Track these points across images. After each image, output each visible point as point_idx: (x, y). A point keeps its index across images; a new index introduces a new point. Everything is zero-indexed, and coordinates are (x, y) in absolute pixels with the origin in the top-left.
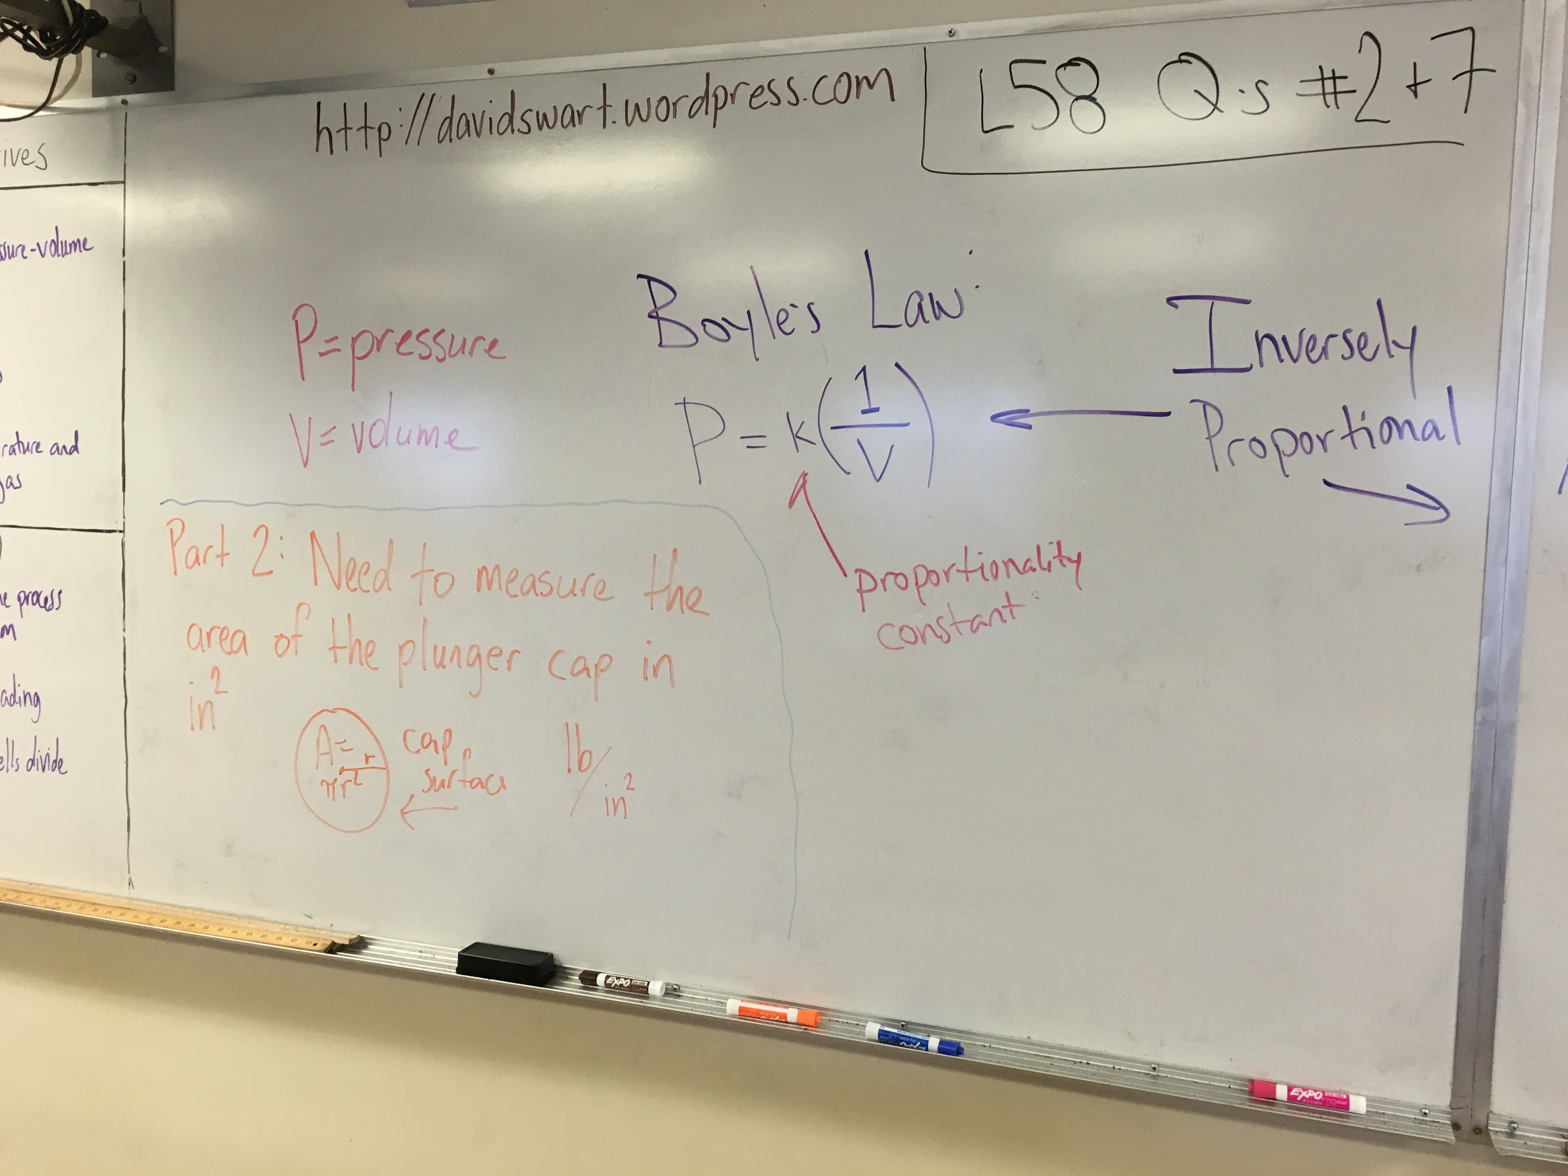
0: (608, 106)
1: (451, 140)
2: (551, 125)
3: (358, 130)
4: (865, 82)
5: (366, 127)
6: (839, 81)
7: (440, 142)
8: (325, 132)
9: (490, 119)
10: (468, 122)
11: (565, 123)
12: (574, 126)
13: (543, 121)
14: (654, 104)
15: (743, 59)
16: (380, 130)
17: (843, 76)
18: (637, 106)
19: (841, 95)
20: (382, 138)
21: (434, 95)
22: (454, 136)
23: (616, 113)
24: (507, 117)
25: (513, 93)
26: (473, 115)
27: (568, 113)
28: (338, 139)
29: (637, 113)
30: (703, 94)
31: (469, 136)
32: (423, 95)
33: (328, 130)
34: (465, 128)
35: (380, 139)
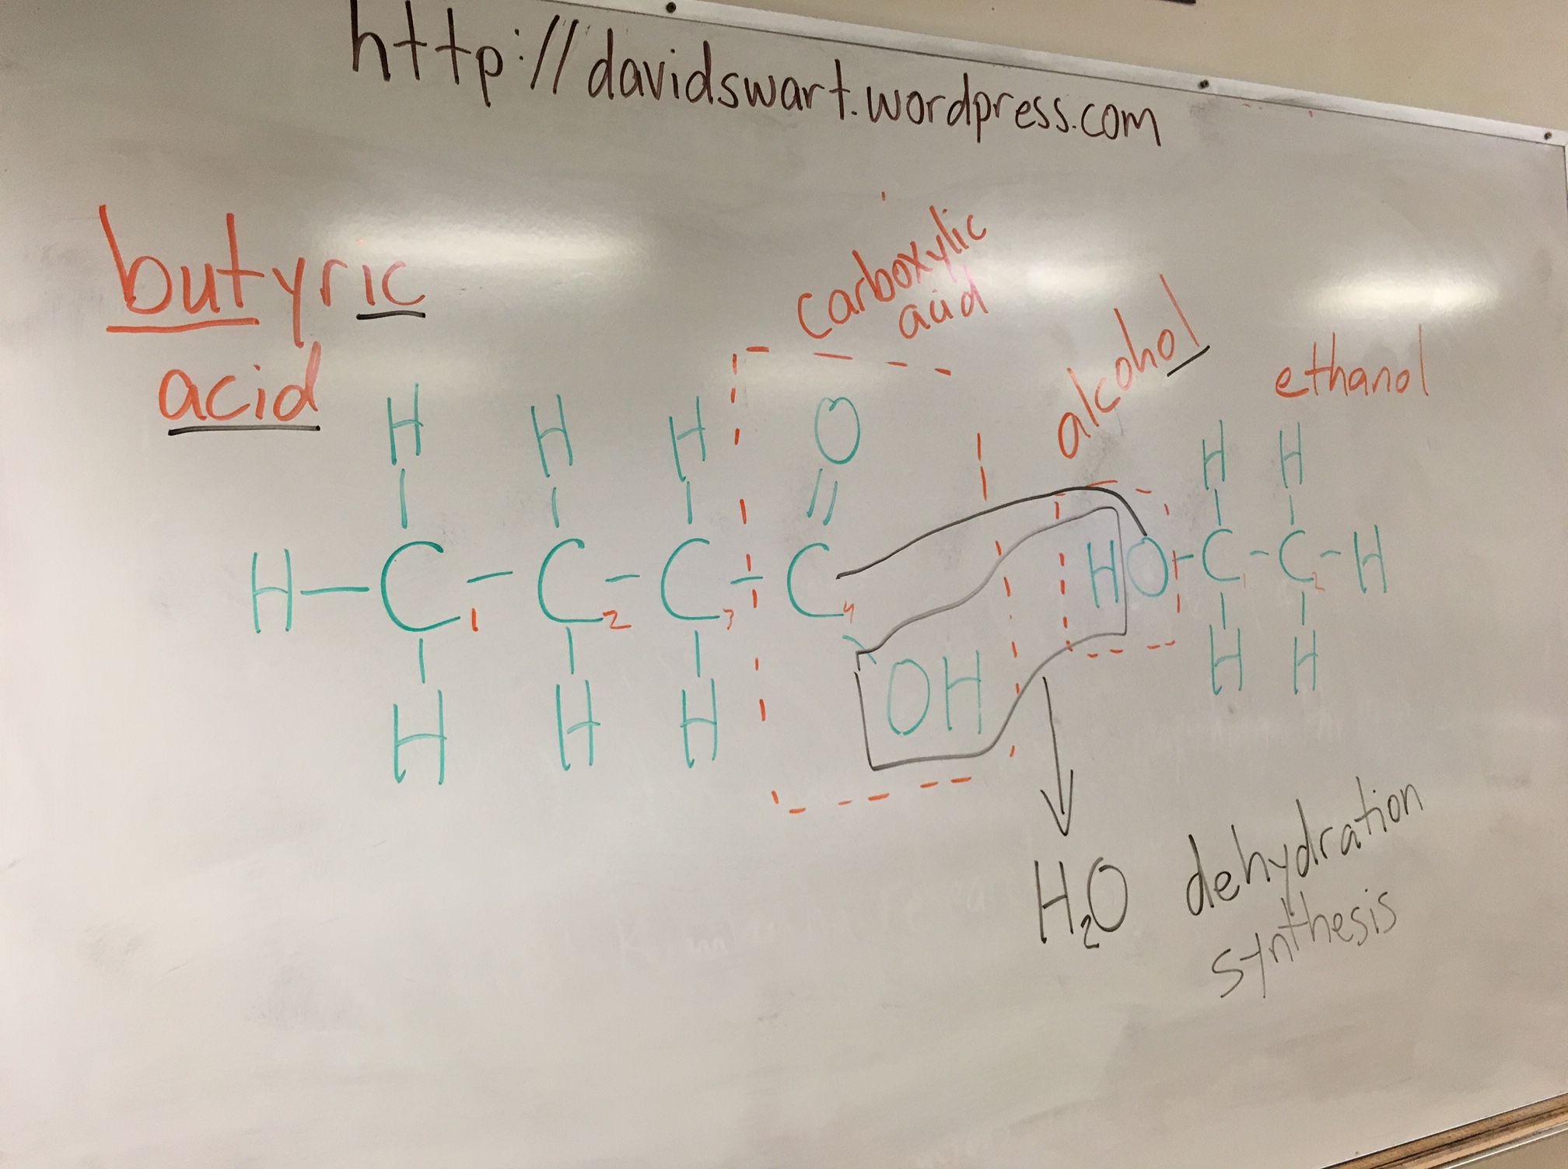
0: (845, 90)
1: (611, 96)
2: (767, 102)
3: (438, 49)
4: (1131, 120)
5: (453, 47)
6: (1106, 113)
7: (593, 95)
8: (370, 41)
9: (674, 76)
10: (637, 75)
11: (789, 102)
12: (801, 108)
13: (755, 94)
14: (904, 100)
16: (480, 56)
17: (1109, 108)
18: (882, 97)
19: (1110, 130)
20: (486, 72)
21: (575, 23)
22: (616, 89)
23: (856, 100)
24: (699, 79)
25: (706, 45)
26: (645, 64)
27: (790, 88)
28: (399, 58)
29: (883, 108)
30: (962, 100)
31: (642, 95)
32: (557, 18)
33: (376, 38)
34: (634, 81)
35: (482, 72)
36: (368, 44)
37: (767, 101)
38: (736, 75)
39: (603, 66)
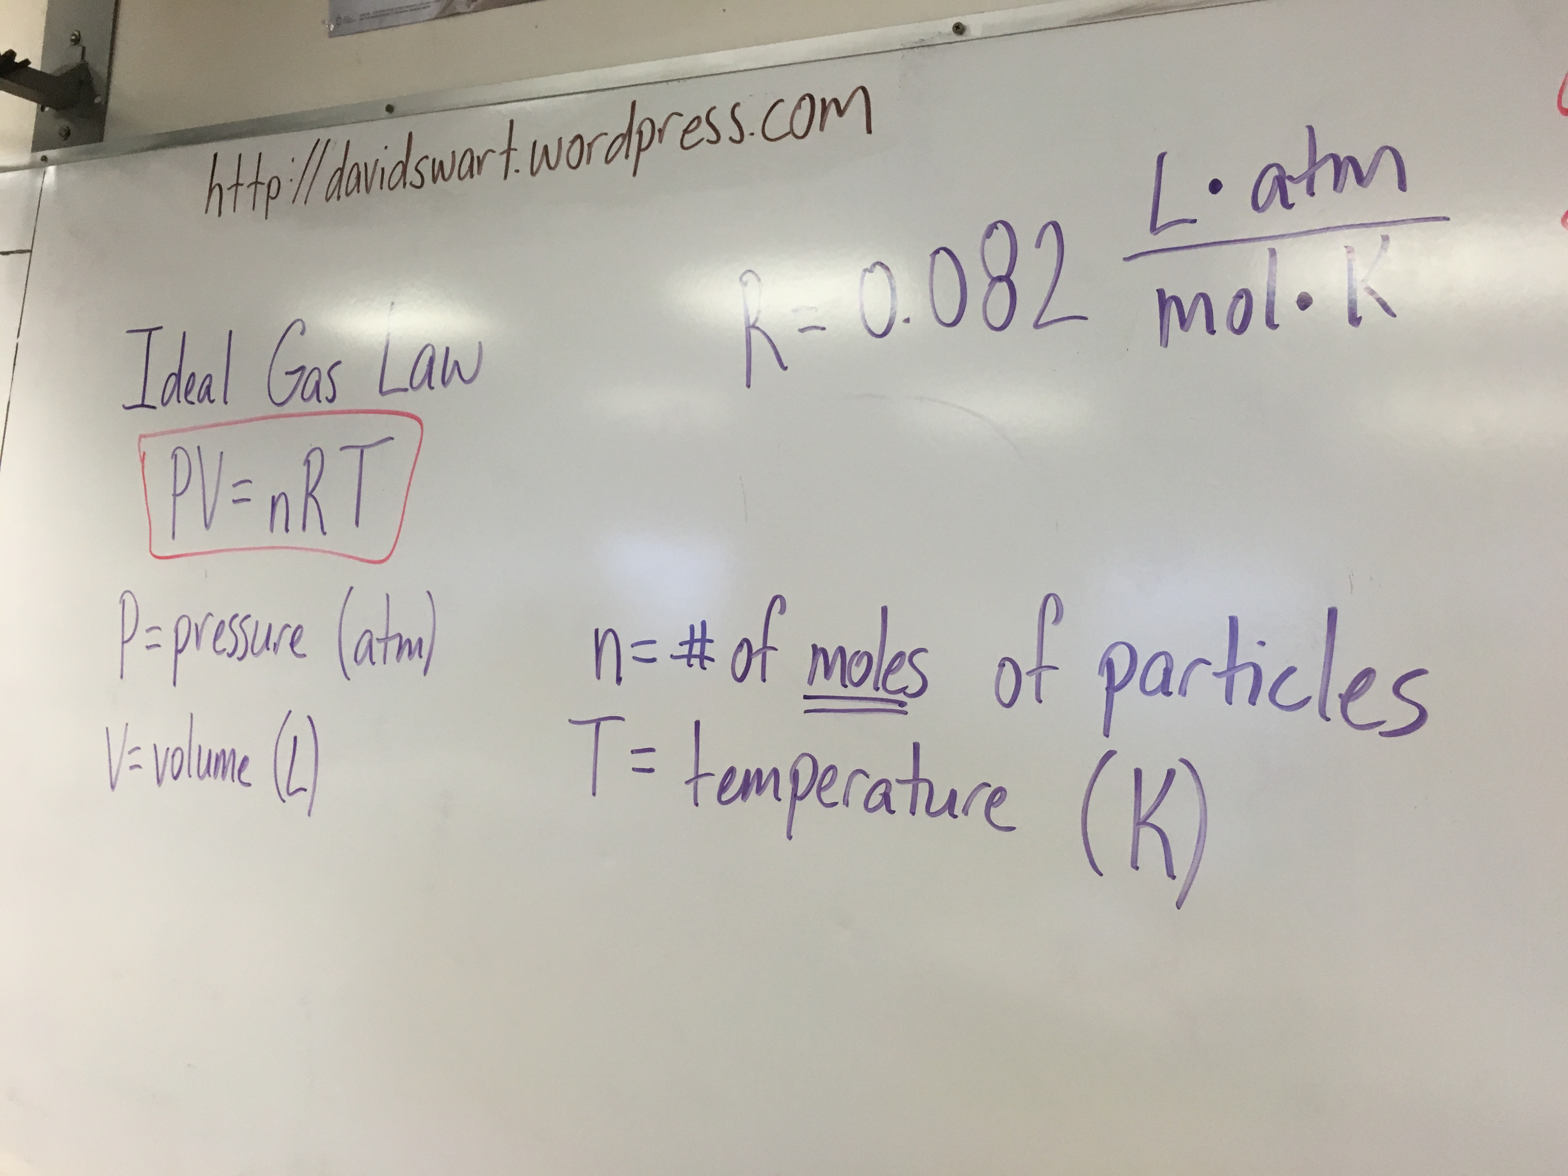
0: (513, 149)
1: (339, 197)
2: (446, 176)
3: (248, 186)
4: (833, 106)
5: (256, 183)
6: (799, 106)
7: (327, 200)
8: (217, 189)
9: (383, 169)
10: (359, 176)
11: (463, 173)
12: (472, 176)
13: (439, 171)
14: (565, 145)
15: (678, 80)
16: (269, 186)
17: (805, 99)
18: (546, 147)
19: (800, 127)
20: (271, 196)
21: (329, 141)
22: (343, 192)
23: (521, 159)
24: (400, 167)
25: (410, 135)
26: (366, 165)
27: (468, 157)
28: (228, 196)
29: (545, 159)
30: (624, 132)
31: (358, 192)
32: (319, 140)
33: (220, 187)
34: (355, 181)
35: (268, 198)
36: (215, 194)
38: (427, 157)
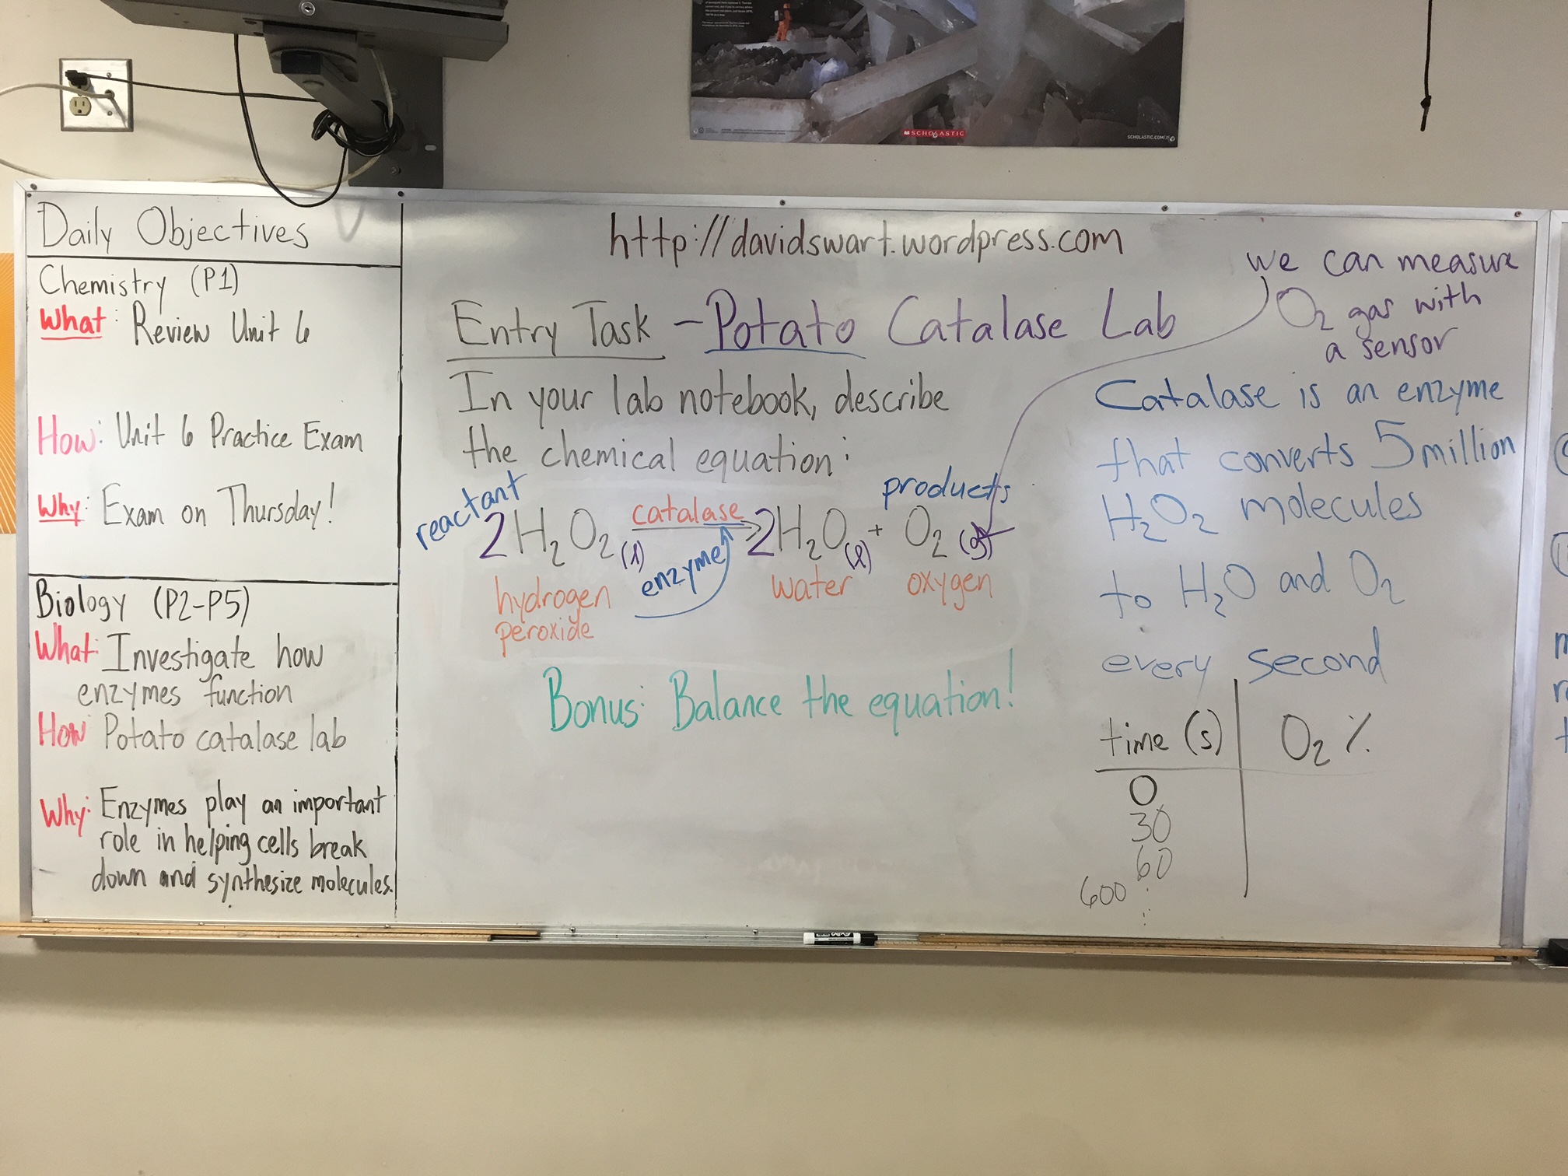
0: (888, 239)
1: (744, 255)
2: (837, 250)
3: (653, 240)
4: (1099, 238)
5: (661, 238)
6: (1079, 235)
7: (734, 256)
8: (620, 239)
9: (782, 241)
10: (760, 243)
11: (850, 249)
12: (858, 252)
13: (830, 246)
14: (928, 241)
16: (675, 241)
17: (1083, 232)
18: (913, 240)
19: (1082, 247)
20: (677, 249)
21: (728, 217)
22: (747, 251)
23: (895, 244)
24: (797, 241)
25: (802, 221)
26: (765, 236)
27: (853, 240)
28: (634, 247)
29: (913, 247)
30: (970, 237)
31: (762, 253)
32: (718, 216)
33: (623, 237)
34: (758, 246)
35: (675, 249)
36: (619, 242)
37: (837, 248)
38: (819, 236)
39: (741, 238)
